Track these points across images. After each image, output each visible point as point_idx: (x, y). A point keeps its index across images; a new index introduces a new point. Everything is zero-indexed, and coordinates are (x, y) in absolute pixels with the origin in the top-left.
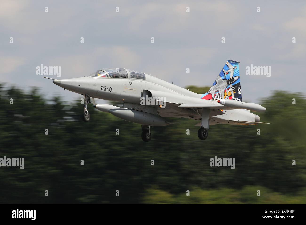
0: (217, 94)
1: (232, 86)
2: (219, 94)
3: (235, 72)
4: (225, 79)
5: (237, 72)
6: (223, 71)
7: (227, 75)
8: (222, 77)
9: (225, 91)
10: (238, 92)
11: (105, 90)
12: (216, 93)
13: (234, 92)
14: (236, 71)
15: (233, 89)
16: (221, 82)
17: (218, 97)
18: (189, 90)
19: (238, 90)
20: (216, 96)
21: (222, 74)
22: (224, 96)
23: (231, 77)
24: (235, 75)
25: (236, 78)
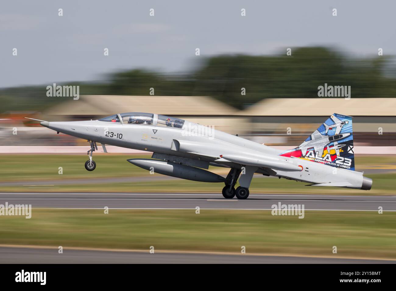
0: (312, 151)
1: (338, 144)
2: (314, 151)
3: (343, 128)
4: (326, 134)
7: (330, 131)
8: (322, 133)
9: (325, 148)
10: (348, 151)
11: (112, 136)
12: (309, 150)
13: (342, 150)
14: (347, 127)
15: (338, 147)
16: (318, 138)
17: (313, 155)
19: (349, 149)
20: (309, 154)
22: (323, 154)
23: (337, 133)
24: (343, 131)
25: (345, 135)
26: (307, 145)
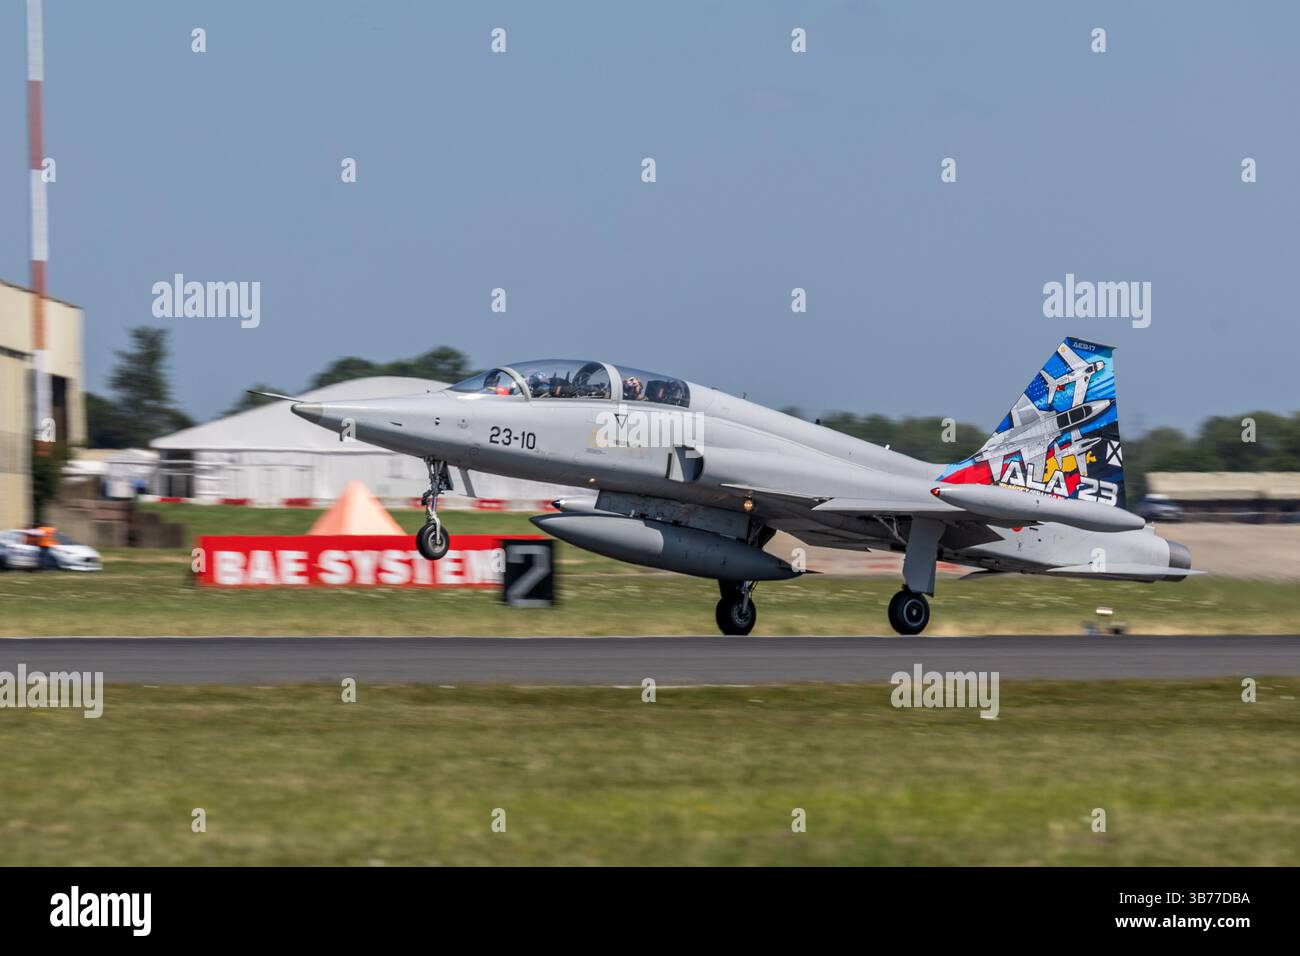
0: (1015, 465)
1: (1080, 437)
2: (1022, 463)
3: (1093, 385)
5: (1104, 382)
6: (1040, 377)
7: (1058, 395)
8: (1038, 403)
9: (1050, 453)
10: (1107, 457)
11: (507, 441)
12: (1007, 462)
13: (1091, 456)
14: (1101, 380)
15: (1083, 446)
16: (1030, 420)
17: (1020, 475)
18: (888, 446)
19: (1110, 451)
20: (1008, 473)
21: (1037, 390)
22: (1046, 471)
23: (1078, 400)
24: (1093, 394)
25: (1098, 407)
26: (1001, 444)
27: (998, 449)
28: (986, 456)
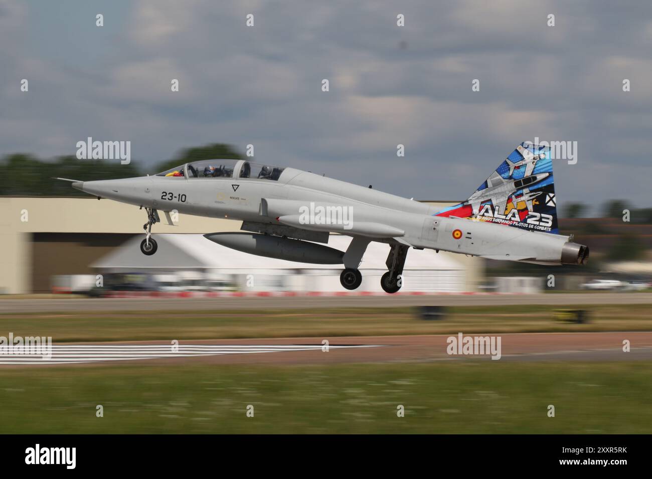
1: (529, 192)
2: (492, 206)
3: (537, 166)
5: (545, 164)
6: (506, 163)
7: (516, 171)
8: (503, 175)
9: (510, 200)
10: (546, 202)
12: (483, 205)
14: (544, 163)
15: (530, 196)
17: (490, 211)
18: (412, 199)
20: (483, 211)
21: (503, 168)
22: (506, 209)
23: (528, 173)
24: (537, 170)
26: (480, 196)
27: (478, 198)
28: (470, 202)
